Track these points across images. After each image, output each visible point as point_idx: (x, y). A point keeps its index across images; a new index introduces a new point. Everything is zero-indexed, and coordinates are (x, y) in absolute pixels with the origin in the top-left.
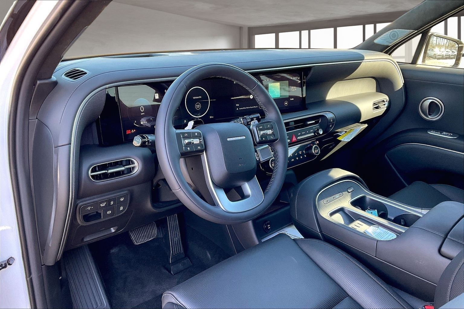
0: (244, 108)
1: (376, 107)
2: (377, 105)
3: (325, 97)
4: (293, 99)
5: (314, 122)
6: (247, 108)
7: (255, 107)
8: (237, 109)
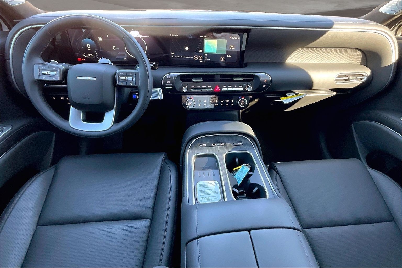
0: (178, 57)
1: (345, 79)
2: (347, 77)
3: (285, 60)
4: (230, 56)
5: (242, 79)
6: (181, 57)
7: (189, 57)
8: (173, 57)
